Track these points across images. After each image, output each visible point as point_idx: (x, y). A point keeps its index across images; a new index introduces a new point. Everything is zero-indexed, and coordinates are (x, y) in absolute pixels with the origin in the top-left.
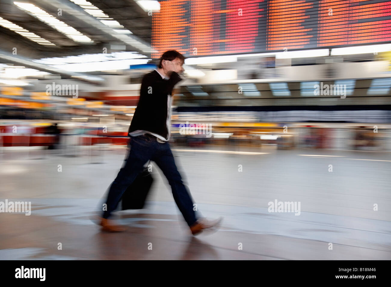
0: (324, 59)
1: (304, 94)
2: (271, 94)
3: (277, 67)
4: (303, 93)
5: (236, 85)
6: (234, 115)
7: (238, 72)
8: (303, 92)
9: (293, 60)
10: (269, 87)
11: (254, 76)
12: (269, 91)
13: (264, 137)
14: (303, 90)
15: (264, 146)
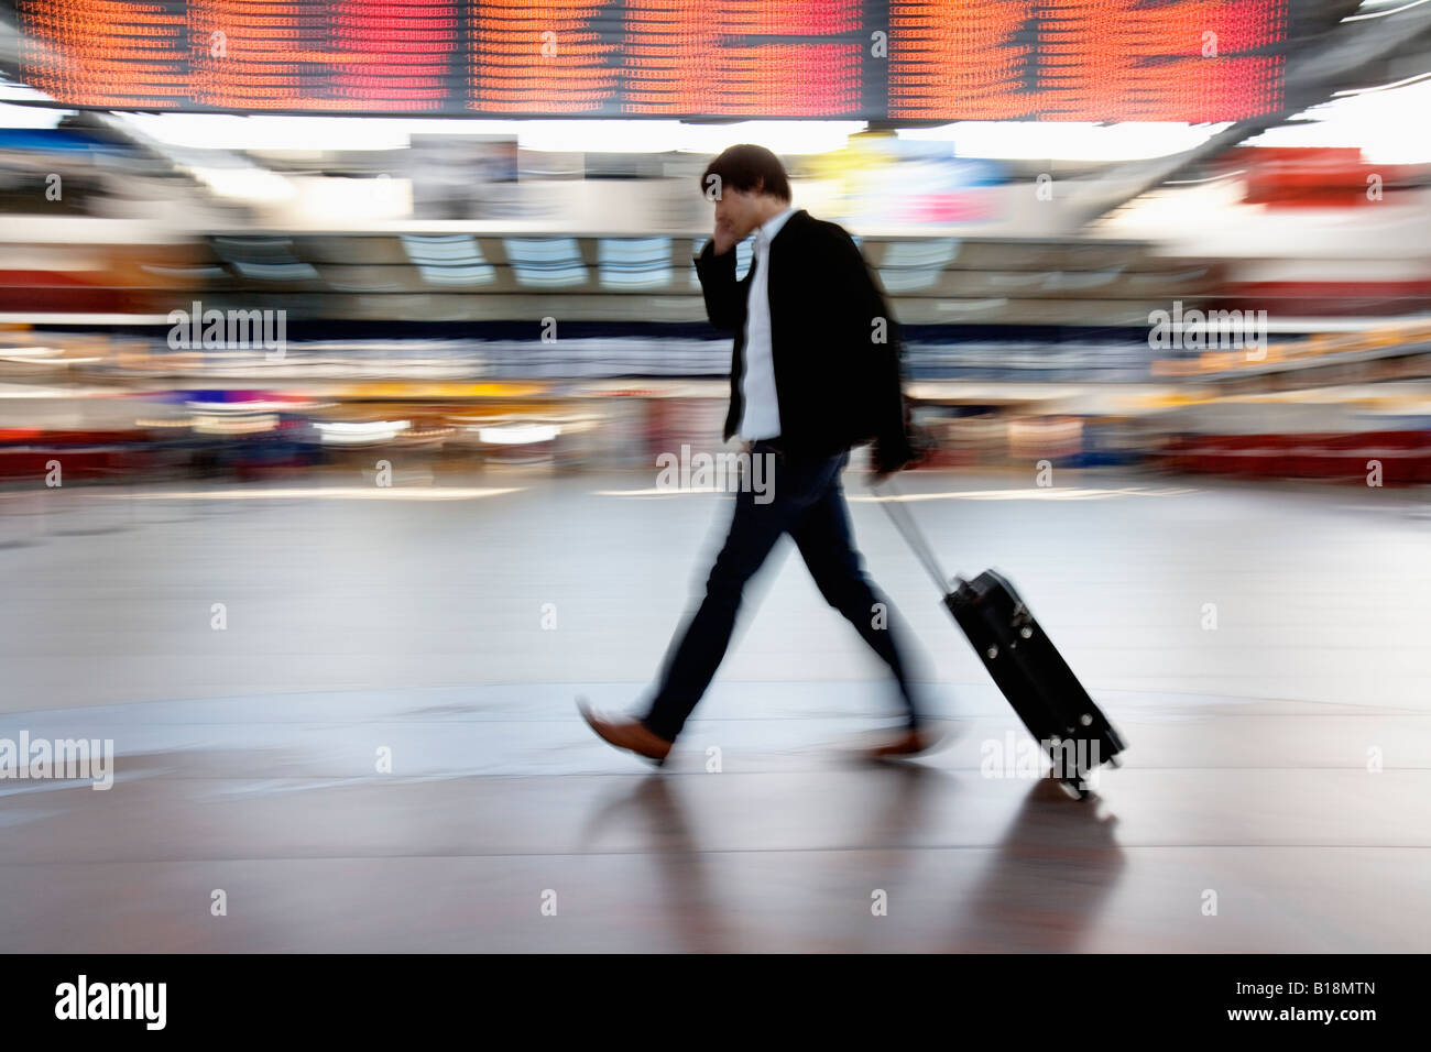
0: (661, 163)
1: (612, 280)
2: (512, 277)
3: (523, 180)
4: (607, 279)
5: (393, 239)
6: (366, 355)
7: (416, 190)
8: (609, 274)
9: (590, 159)
10: (502, 251)
11: (459, 207)
12: (503, 268)
13: (491, 436)
14: (609, 268)
15: (494, 469)
